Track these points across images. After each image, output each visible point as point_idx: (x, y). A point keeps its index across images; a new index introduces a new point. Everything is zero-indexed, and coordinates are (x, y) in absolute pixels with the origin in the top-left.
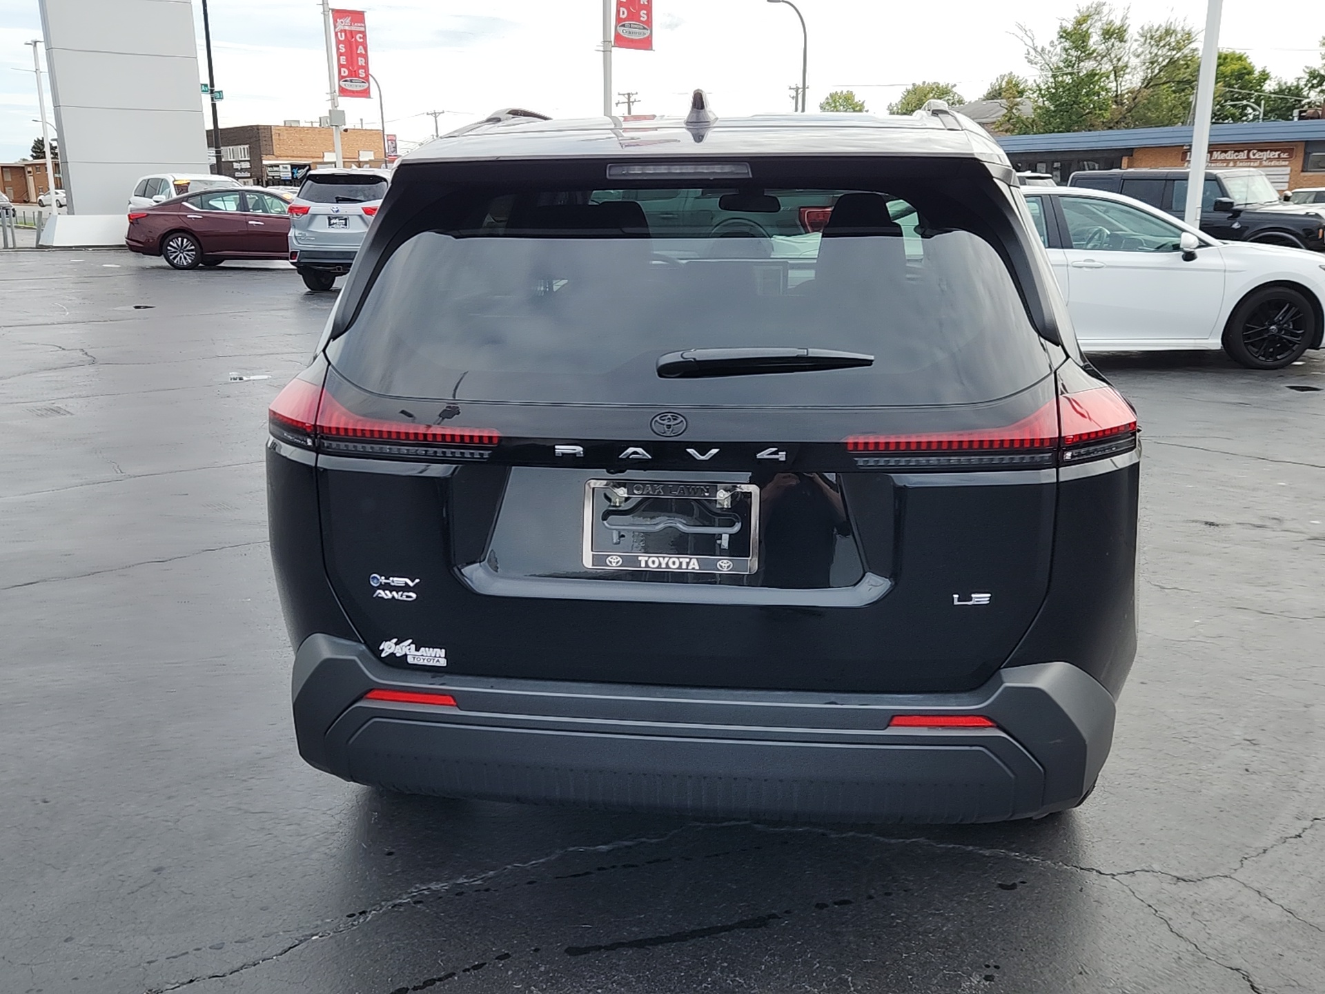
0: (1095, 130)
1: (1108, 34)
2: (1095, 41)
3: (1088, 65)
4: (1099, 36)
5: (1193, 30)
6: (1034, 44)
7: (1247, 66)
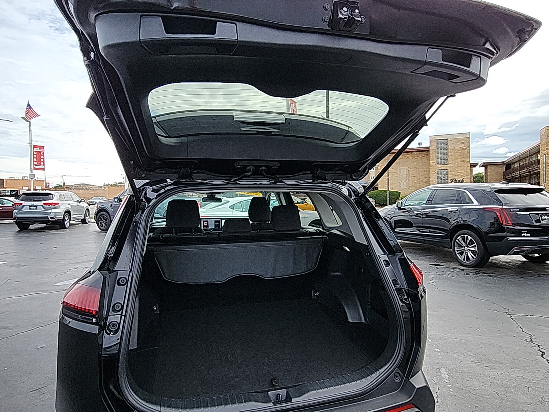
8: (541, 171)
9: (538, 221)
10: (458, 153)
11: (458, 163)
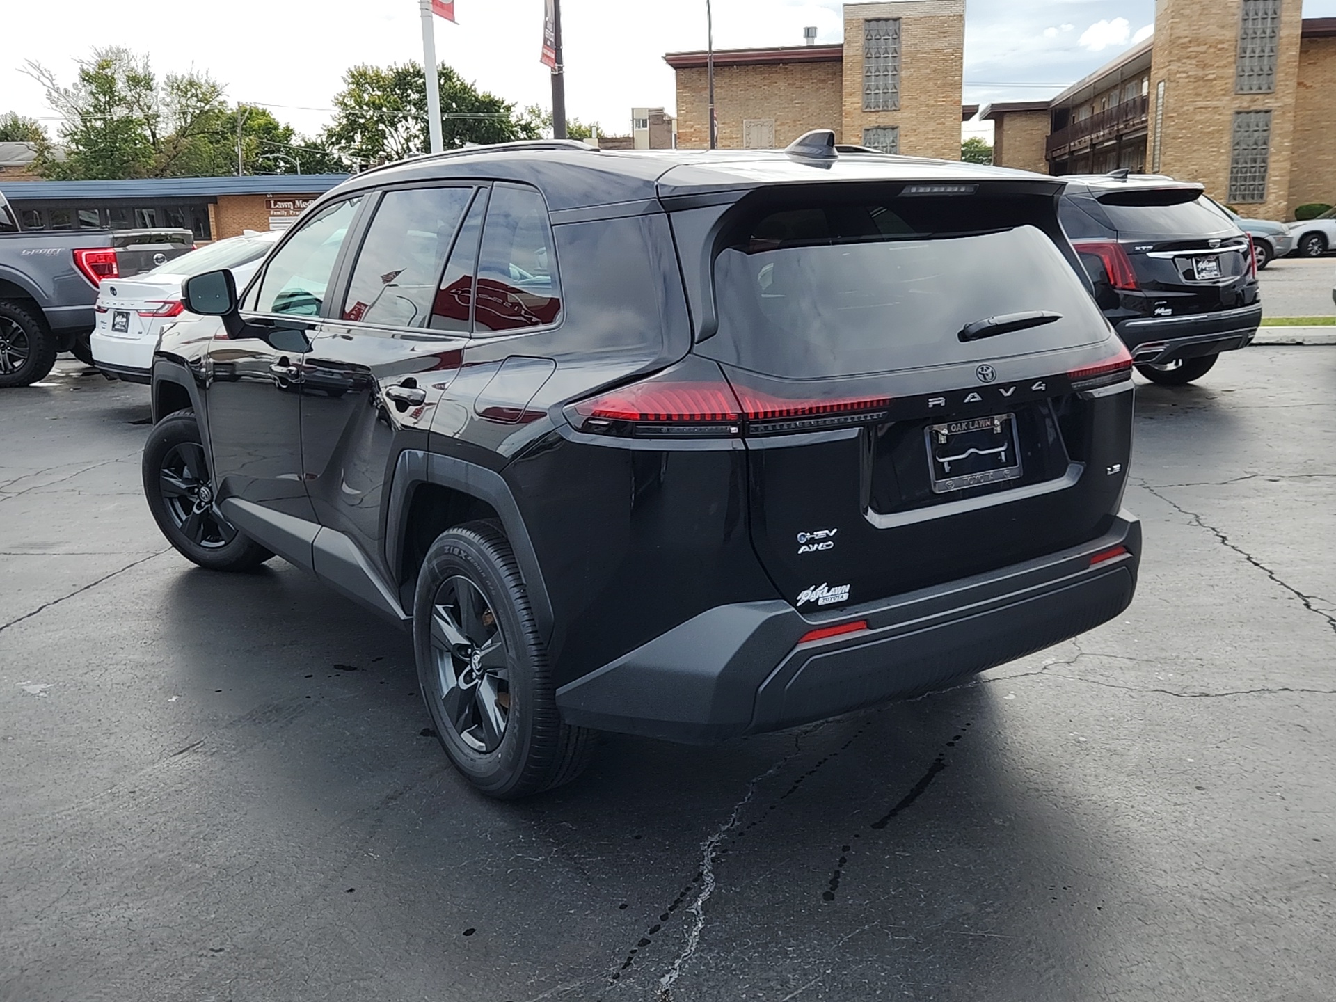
0: (141, 178)
1: (134, 81)
2: (121, 86)
3: (119, 112)
4: (123, 83)
5: (217, 83)
6: (54, 85)
7: (272, 121)
8: (1150, 133)
9: (1189, 274)
10: (928, 71)
11: (927, 106)
